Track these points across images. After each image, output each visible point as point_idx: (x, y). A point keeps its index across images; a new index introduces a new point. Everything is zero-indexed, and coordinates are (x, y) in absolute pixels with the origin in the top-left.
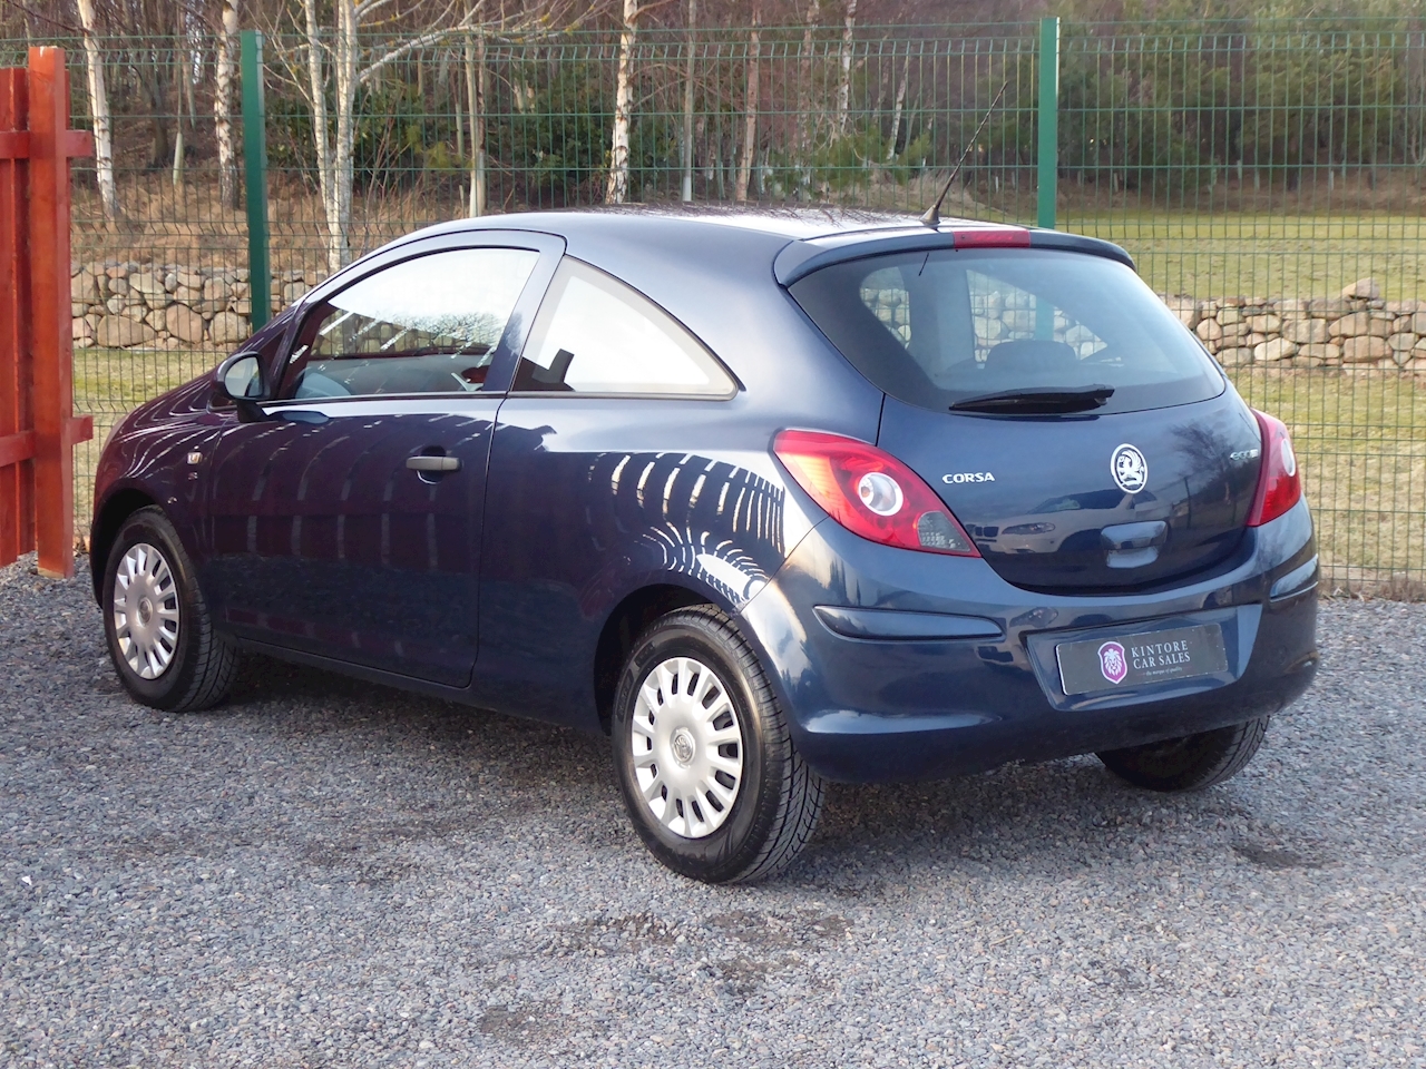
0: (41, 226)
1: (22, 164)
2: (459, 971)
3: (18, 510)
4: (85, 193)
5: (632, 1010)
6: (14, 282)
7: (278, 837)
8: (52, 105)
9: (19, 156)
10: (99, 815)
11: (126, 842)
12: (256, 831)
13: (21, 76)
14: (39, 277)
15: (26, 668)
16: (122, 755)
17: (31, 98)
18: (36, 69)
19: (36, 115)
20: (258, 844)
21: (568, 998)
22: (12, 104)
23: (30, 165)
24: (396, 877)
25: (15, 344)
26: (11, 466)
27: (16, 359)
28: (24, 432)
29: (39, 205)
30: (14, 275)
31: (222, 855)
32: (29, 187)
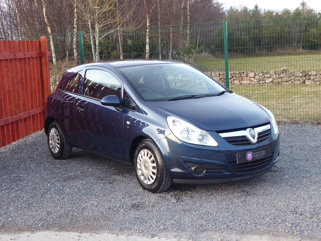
0: (44, 69)
1: (40, 58)
2: (127, 198)
3: (43, 121)
4: (51, 63)
5: (158, 203)
6: (40, 79)
7: (93, 176)
8: (45, 47)
9: (40, 56)
10: (61, 173)
11: (66, 178)
12: (89, 175)
13: (39, 42)
14: (45, 78)
15: (46, 148)
16: (64, 163)
17: (41, 46)
18: (42, 40)
19: (42, 49)
20: (89, 177)
21: (147, 202)
22: (38, 47)
23: (42, 58)
24: (115, 182)
25: (41, 90)
26: (41, 112)
27: (41, 93)
28: (43, 106)
29: (44, 65)
30: (40, 78)
31: (83, 180)
32: (42, 62)
